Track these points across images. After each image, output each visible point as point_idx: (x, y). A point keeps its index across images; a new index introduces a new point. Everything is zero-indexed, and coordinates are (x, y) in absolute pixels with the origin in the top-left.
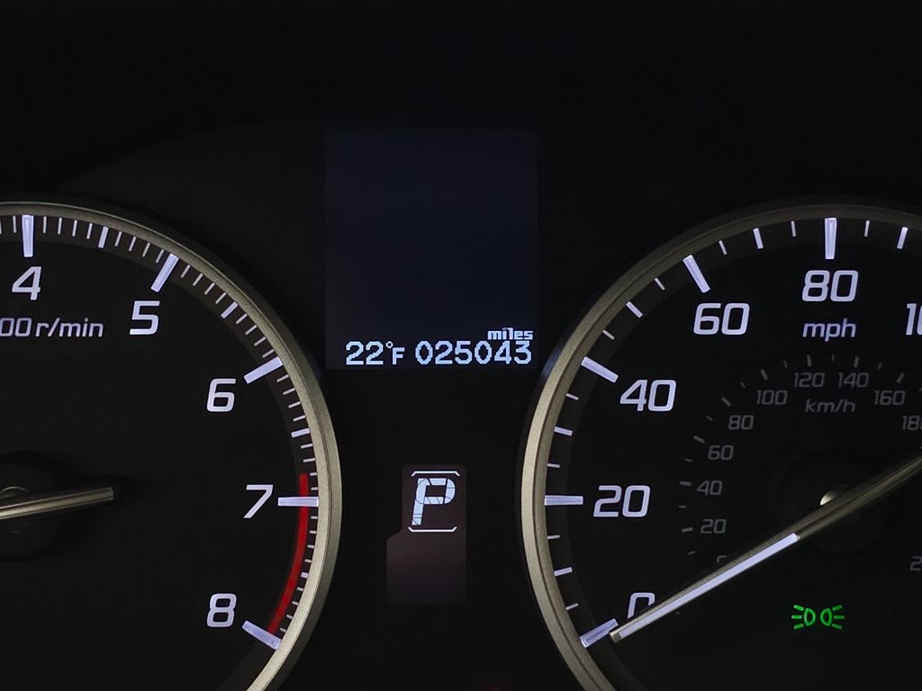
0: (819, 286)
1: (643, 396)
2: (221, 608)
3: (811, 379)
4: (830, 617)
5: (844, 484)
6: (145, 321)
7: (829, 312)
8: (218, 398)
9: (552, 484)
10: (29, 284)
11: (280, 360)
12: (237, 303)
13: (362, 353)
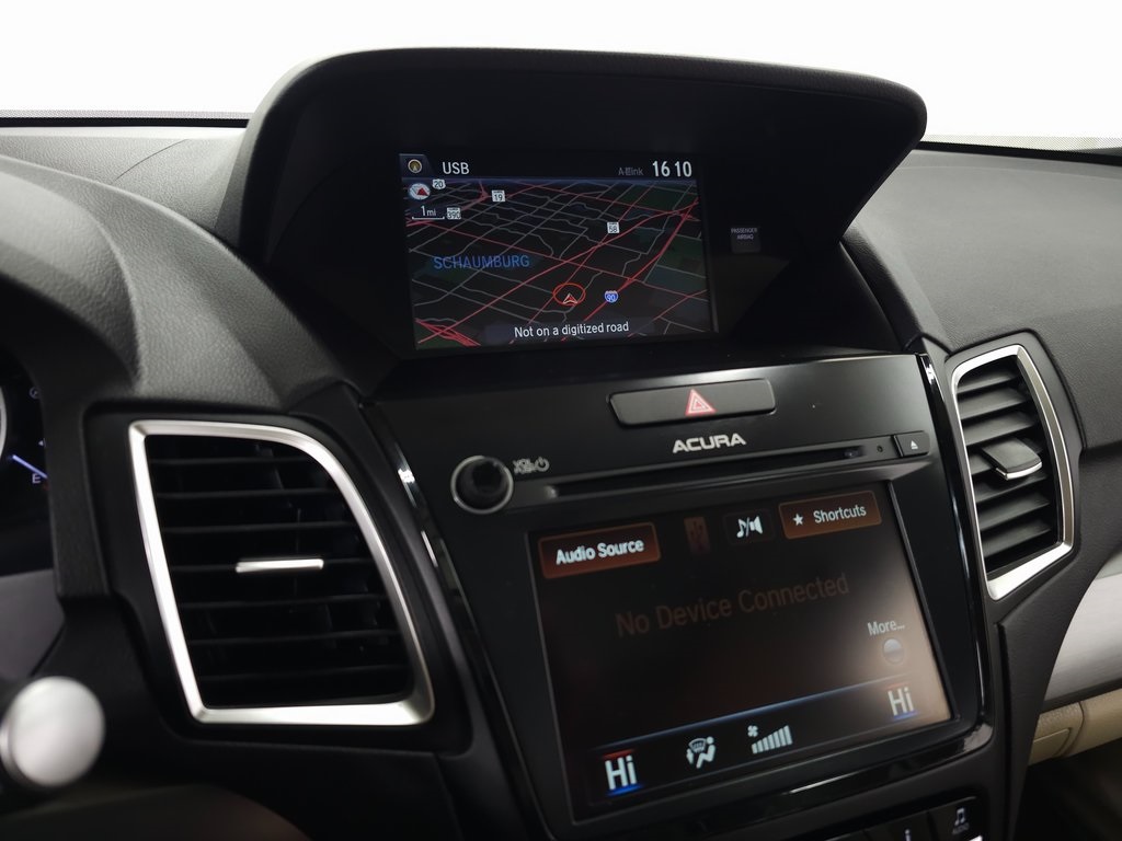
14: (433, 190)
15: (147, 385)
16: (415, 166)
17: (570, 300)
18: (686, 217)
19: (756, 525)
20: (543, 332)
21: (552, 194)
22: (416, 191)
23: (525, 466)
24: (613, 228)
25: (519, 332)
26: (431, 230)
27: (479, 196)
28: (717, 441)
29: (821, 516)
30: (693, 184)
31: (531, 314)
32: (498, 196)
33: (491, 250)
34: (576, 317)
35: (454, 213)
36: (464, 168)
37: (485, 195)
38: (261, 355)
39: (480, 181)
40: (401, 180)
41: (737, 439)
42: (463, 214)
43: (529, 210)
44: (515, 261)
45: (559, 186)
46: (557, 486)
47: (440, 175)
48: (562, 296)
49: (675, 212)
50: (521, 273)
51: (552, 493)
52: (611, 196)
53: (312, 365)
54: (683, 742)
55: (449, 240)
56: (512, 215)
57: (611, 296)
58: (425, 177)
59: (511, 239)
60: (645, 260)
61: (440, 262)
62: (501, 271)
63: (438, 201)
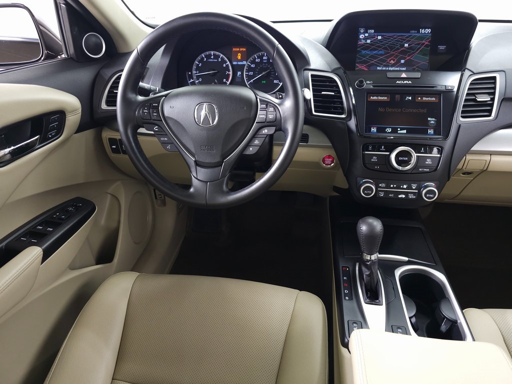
0: (265, 58)
1: (253, 66)
2: (224, 80)
3: (264, 65)
4: (263, 82)
5: (264, 72)
6: (220, 60)
7: (265, 60)
8: (224, 65)
9: (246, 72)
10: (212, 57)
11: (228, 63)
12: (226, 59)
13: (234, 63)
14: (365, 36)
15: (312, 67)
16: (362, 31)
17: (392, 62)
18: (426, 43)
19: (410, 98)
20: (384, 69)
21: (392, 37)
22: (361, 36)
23: (368, 82)
24: (406, 45)
25: (378, 68)
26: (363, 45)
27: (375, 37)
28: (405, 82)
29: (424, 99)
30: (430, 35)
31: (382, 64)
32: (380, 38)
33: (375, 50)
34: (393, 66)
35: (369, 41)
36: (373, 31)
37: (376, 37)
38: (329, 64)
39: (376, 34)
40: (358, 33)
41: (410, 82)
42: (371, 41)
43: (386, 41)
44: (380, 52)
45: (394, 35)
46: (373, 86)
47: (367, 33)
48: (390, 61)
49: (424, 42)
50: (381, 55)
51: (372, 87)
52: (407, 38)
53: (336, 64)
54: (386, 128)
55: (366, 47)
56: (382, 42)
57: (403, 61)
58: (364, 33)
59: (380, 47)
60: (413, 53)
61: (363, 52)
62: (377, 54)
63: (366, 38)
